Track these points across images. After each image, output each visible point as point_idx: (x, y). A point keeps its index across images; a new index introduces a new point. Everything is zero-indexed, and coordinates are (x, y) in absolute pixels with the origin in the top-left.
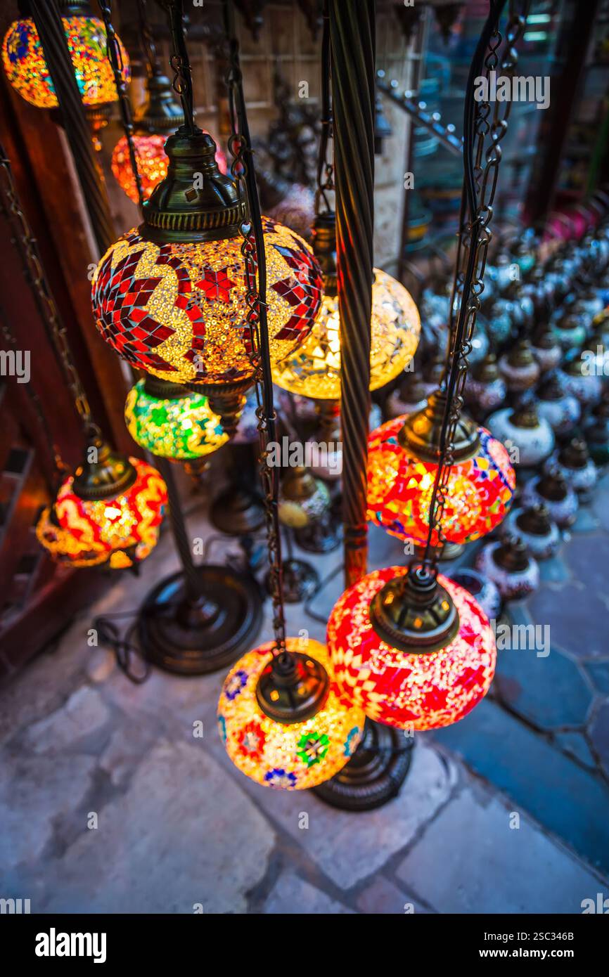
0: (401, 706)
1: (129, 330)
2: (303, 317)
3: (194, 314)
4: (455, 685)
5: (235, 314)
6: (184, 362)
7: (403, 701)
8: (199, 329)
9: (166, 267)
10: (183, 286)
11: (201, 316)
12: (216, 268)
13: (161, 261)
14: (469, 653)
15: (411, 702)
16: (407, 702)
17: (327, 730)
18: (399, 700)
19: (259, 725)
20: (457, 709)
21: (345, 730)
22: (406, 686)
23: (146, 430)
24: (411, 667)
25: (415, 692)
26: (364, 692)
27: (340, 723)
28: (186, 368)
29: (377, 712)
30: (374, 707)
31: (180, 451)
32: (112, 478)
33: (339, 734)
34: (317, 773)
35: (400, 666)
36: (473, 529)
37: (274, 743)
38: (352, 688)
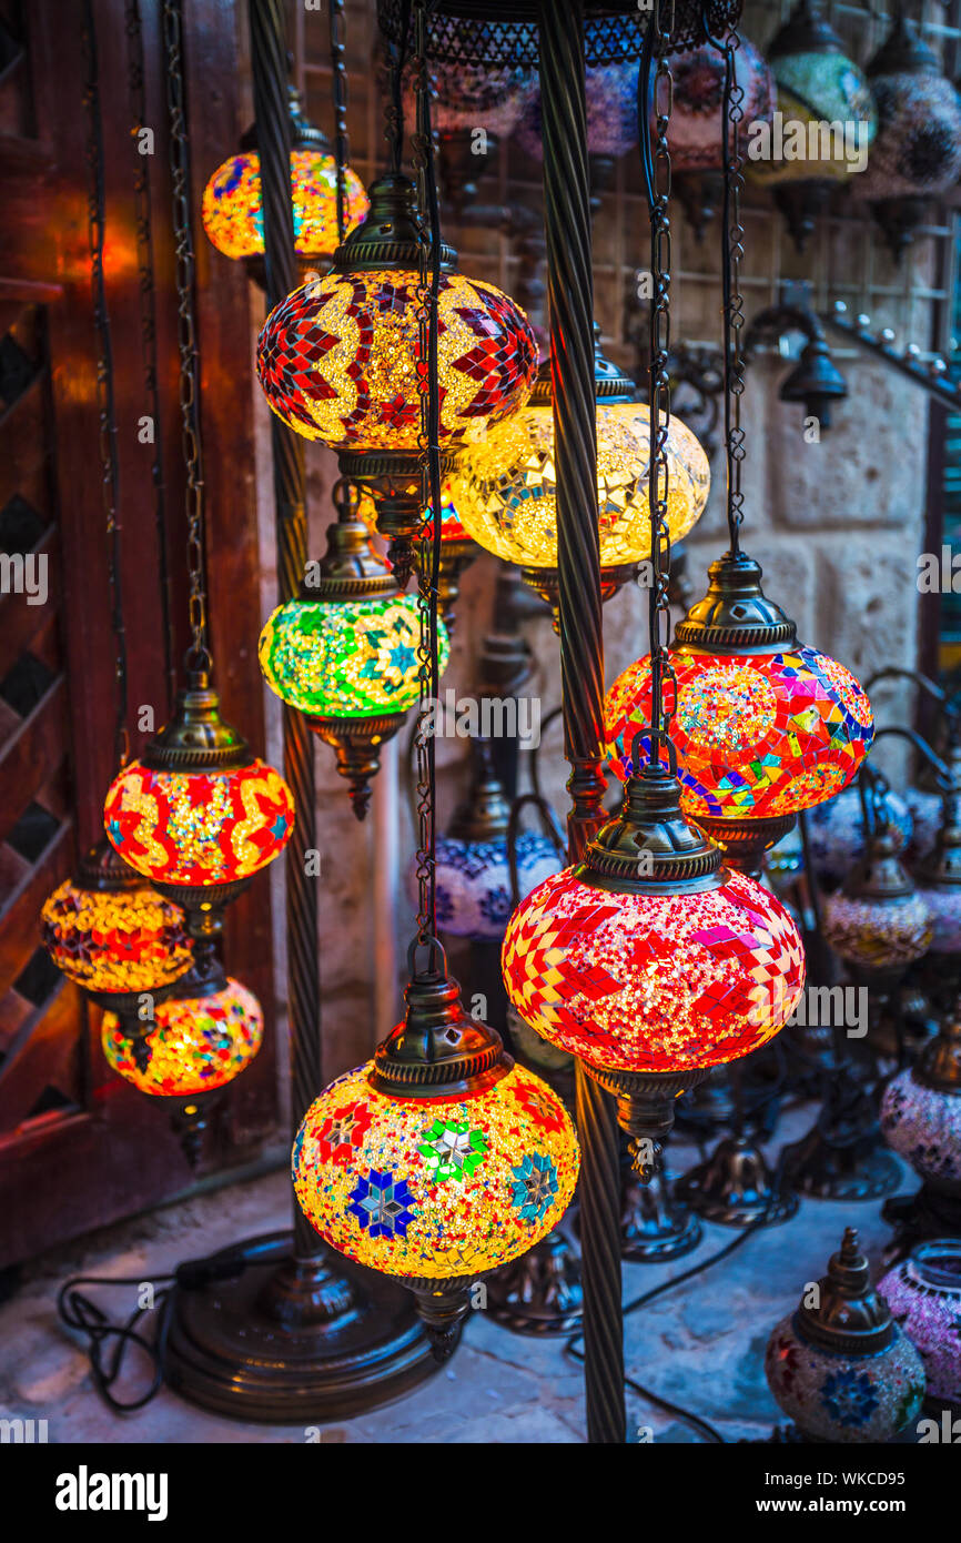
0: (594, 963)
1: (292, 346)
2: (492, 356)
3: (364, 321)
4: (691, 939)
5: (407, 327)
6: (346, 380)
7: (597, 954)
8: (366, 338)
9: (345, 286)
10: (358, 298)
11: (370, 324)
12: (396, 286)
13: (341, 282)
14: (728, 911)
15: (610, 953)
16: (605, 956)
17: (486, 1129)
18: (591, 952)
19: (365, 1106)
20: (693, 988)
21: (522, 1147)
22: (606, 931)
23: (287, 643)
24: (619, 905)
25: (619, 938)
26: (541, 953)
27: (515, 1131)
28: (347, 390)
29: (557, 988)
30: (553, 977)
31: (333, 682)
32: (211, 743)
33: (510, 1145)
34: (452, 1203)
35: (602, 905)
36: (763, 745)
37: (385, 1129)
38: (524, 958)
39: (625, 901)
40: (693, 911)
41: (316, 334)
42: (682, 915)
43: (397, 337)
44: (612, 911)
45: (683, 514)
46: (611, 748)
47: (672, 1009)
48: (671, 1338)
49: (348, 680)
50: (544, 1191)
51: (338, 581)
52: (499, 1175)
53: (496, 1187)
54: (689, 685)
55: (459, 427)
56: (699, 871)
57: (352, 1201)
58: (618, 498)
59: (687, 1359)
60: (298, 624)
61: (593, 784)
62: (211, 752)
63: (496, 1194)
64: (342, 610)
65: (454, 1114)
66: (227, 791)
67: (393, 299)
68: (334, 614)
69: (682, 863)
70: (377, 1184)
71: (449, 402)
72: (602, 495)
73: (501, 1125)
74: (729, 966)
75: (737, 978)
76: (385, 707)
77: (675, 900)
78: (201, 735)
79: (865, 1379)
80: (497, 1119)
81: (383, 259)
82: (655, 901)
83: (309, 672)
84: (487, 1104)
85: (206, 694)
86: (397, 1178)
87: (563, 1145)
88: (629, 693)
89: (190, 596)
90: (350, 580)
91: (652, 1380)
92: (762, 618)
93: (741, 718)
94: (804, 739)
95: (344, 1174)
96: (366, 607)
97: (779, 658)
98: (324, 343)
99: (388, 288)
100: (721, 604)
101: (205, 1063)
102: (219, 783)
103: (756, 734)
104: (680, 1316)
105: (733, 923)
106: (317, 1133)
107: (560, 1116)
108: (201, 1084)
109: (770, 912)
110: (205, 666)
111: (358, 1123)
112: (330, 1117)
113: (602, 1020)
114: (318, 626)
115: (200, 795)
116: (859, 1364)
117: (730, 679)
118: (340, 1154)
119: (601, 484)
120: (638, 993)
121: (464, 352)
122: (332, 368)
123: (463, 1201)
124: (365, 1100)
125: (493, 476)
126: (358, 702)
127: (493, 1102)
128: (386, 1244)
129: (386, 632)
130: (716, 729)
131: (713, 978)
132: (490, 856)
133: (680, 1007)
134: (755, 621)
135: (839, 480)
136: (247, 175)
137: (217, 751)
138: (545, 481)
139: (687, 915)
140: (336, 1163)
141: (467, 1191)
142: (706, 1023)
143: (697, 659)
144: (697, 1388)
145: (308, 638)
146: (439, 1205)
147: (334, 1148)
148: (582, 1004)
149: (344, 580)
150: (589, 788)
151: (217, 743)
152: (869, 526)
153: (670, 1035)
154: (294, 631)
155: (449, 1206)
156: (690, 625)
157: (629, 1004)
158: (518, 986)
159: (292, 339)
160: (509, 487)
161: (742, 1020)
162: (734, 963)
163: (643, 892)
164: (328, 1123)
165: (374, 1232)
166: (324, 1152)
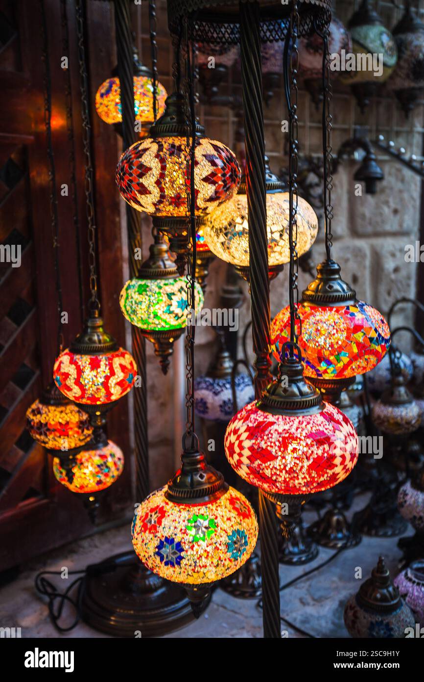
0: (264, 447)
1: (131, 171)
2: (220, 175)
3: (162, 161)
4: (307, 436)
5: (181, 163)
6: (154, 186)
7: (266, 443)
8: (163, 168)
9: (154, 144)
10: (160, 150)
11: (165, 162)
12: (177, 145)
14: (324, 423)
15: (271, 442)
16: (269, 444)
17: (216, 518)
18: (263, 442)
19: (163, 507)
20: (308, 459)
21: (232, 526)
22: (270, 432)
23: (132, 298)
24: (276, 421)
25: (275, 435)
26: (241, 442)
27: (229, 519)
28: (156, 191)
29: (248, 458)
30: (246, 453)
31: (152, 315)
32: (100, 341)
33: (226, 525)
34: (201, 552)
35: (268, 420)
36: (340, 347)
37: (172, 518)
38: (234, 443)
39: (278, 419)
40: (308, 423)
41: (141, 166)
42: (303, 426)
43: (177, 168)
44: (273, 423)
45: (306, 242)
46: (273, 347)
47: (299, 468)
48: (304, 600)
49: (159, 315)
50: (241, 545)
51: (154, 270)
52: (221, 539)
53: (220, 545)
54: (307, 320)
55: (205, 206)
56: (311, 405)
57: (157, 550)
58: (276, 236)
59: (310, 610)
60: (136, 290)
61: (265, 363)
62: (100, 346)
63: (220, 548)
64: (156, 283)
65: (202, 511)
66: (107, 363)
67: (175, 150)
68: (153, 285)
69: (303, 402)
70: (168, 543)
71: (200, 196)
72: (269, 236)
73: (223, 516)
74: (324, 449)
75: (328, 454)
76: (175, 326)
77: (301, 418)
78: (96, 338)
79: (388, 624)
80: (221, 514)
81: (171, 132)
82: (292, 418)
83: (142, 311)
84: (217, 507)
85: (97, 320)
86: (177, 540)
87: (250, 525)
88: (281, 323)
89: (90, 276)
90: (159, 270)
91: (295, 619)
92: (340, 290)
93: (330, 335)
94: (358, 344)
95: (153, 538)
96: (167, 282)
97: (348, 308)
98: (145, 170)
99: (173, 146)
100: (322, 283)
101: (98, 479)
102: (103, 360)
103: (337, 343)
104: (308, 590)
105: (326, 429)
106: (142, 519)
107: (249, 511)
108: (97, 488)
109: (343, 423)
110: (97, 308)
111: (160, 515)
112: (148, 511)
113: (268, 473)
114: (145, 291)
115: (95, 365)
116: (385, 618)
117: (326, 317)
118: (153, 529)
119: (268, 230)
120: (284, 461)
121: (207, 174)
122: (149, 181)
123: (206, 551)
124: (163, 504)
125: (221, 226)
126: (163, 324)
127: (219, 506)
128: (172, 569)
129: (175, 293)
130: (319, 340)
131: (317, 454)
132: (224, 385)
133: (302, 467)
134: (337, 291)
135: (381, 214)
136: (115, 87)
137: (102, 345)
138: (244, 229)
139: (306, 426)
140: (150, 532)
141: (207, 546)
142: (314, 474)
143: (312, 308)
145: (141, 296)
146: (195, 553)
147: (149, 526)
148: (259, 465)
149: (157, 270)
150: (264, 365)
151: (102, 341)
152: (394, 234)
153: (298, 479)
154: (135, 292)
155: (199, 553)
156: (309, 293)
157: (280, 466)
158: (231, 455)
159: (131, 168)
160: (228, 231)
161: (330, 472)
162: (326, 447)
163: (287, 414)
164: (147, 514)
165: (166, 564)
166: (145, 527)
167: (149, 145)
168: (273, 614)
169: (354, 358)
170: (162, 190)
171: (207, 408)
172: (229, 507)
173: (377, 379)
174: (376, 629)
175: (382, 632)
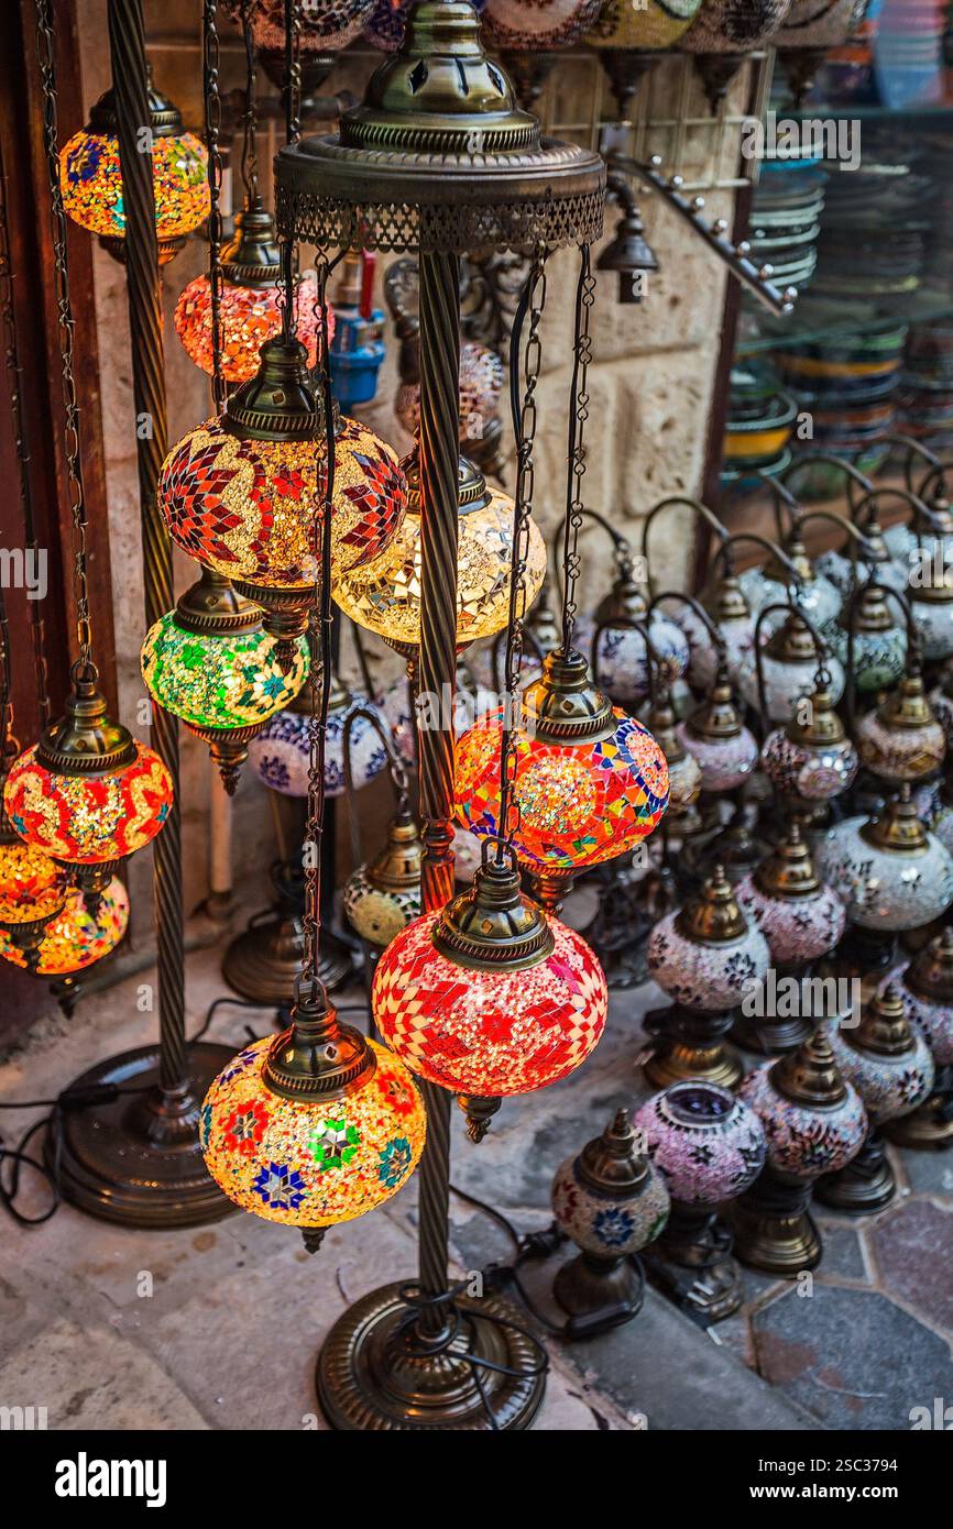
0: (451, 1032)
1: (199, 515)
2: (375, 526)
3: (265, 507)
4: (526, 1015)
5: (303, 512)
6: (248, 552)
7: (453, 1025)
8: (267, 522)
9: (245, 461)
10: (259, 480)
11: (271, 510)
12: (291, 468)
13: (240, 455)
14: (553, 983)
15: (463, 1025)
16: (459, 1027)
17: (359, 1125)
18: (449, 1024)
19: (261, 1106)
20: (525, 1051)
21: (386, 1135)
22: (460, 1006)
23: (171, 673)
24: (470, 982)
25: (470, 1013)
26: (408, 1017)
27: (380, 1123)
28: (249, 559)
29: (421, 1046)
30: (418, 1037)
31: (214, 710)
32: (102, 747)
33: (375, 1136)
34: (334, 1186)
35: (457, 980)
36: (583, 830)
37: (280, 1127)
38: (394, 1015)
39: (475, 978)
40: (527, 986)
41: (220, 511)
42: (519, 992)
43: (294, 522)
44: (463, 989)
46: (459, 808)
47: (510, 1067)
49: (226, 708)
50: (401, 1163)
51: (215, 616)
52: (369, 1161)
53: (367, 1170)
54: (526, 774)
56: (532, 947)
57: (256, 1183)
60: (180, 655)
61: (443, 837)
62: (102, 755)
63: (367, 1175)
64: (220, 645)
65: (333, 1113)
66: (119, 792)
67: (289, 481)
68: (212, 647)
69: (518, 945)
70: (277, 1173)
72: (459, 607)
73: (370, 1119)
74: (553, 1032)
75: (559, 1040)
76: (256, 721)
77: (513, 977)
78: (92, 740)
79: (626, 1215)
80: (367, 1115)
81: (277, 430)
82: (500, 977)
83: (192, 700)
84: (359, 1101)
85: (94, 702)
86: (291, 1170)
87: (414, 1123)
90: (226, 615)
92: (586, 712)
93: (567, 807)
94: (615, 822)
95: (249, 1163)
96: (241, 642)
97: (599, 749)
98: (229, 520)
99: (284, 470)
100: (553, 696)
101: (83, 952)
102: (112, 787)
103: (578, 822)
105: (557, 995)
106: (224, 1123)
107: (412, 1096)
108: (80, 965)
109: (584, 975)
110: (92, 678)
111: (258, 1120)
112: (234, 1110)
113: (456, 1073)
114: (199, 661)
116: (621, 1204)
117: (560, 770)
118: (249, 1147)
119: (458, 599)
120: (485, 1057)
121: (351, 528)
122: (238, 542)
123: (341, 1182)
124: (261, 1098)
126: (234, 721)
127: (363, 1098)
128: (283, 1212)
129: (260, 666)
130: (546, 815)
131: (541, 1042)
133: (515, 1065)
134: (580, 714)
137: (107, 755)
138: (410, 595)
139: (523, 992)
140: (242, 1153)
141: (345, 1176)
142: (535, 1074)
143: (534, 748)
144: (492, 1180)
145: (191, 671)
146: (324, 1188)
147: (239, 1139)
148: (441, 1061)
149: (220, 616)
150: (440, 841)
151: (107, 747)
152: (668, 350)
154: (177, 662)
155: (332, 1188)
157: (477, 1064)
158: (389, 1032)
159: (199, 510)
160: (378, 593)
161: (560, 1067)
162: (557, 1029)
163: (488, 968)
164: (232, 1117)
165: (274, 1205)
166: (231, 1142)
167: (235, 464)
168: (438, 1224)
169: (605, 844)
170: (263, 559)
171: (288, 777)
172: (380, 1096)
173: (617, 679)
174: (607, 1224)
175: (616, 1227)
